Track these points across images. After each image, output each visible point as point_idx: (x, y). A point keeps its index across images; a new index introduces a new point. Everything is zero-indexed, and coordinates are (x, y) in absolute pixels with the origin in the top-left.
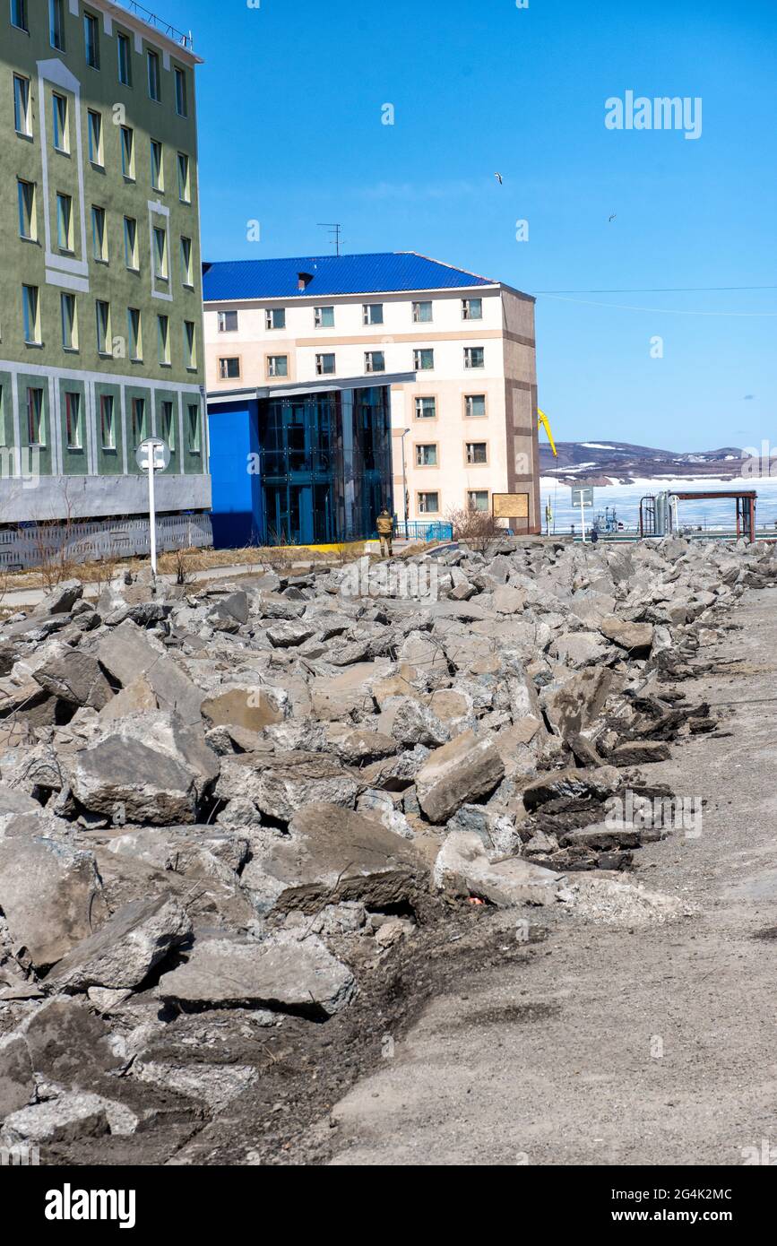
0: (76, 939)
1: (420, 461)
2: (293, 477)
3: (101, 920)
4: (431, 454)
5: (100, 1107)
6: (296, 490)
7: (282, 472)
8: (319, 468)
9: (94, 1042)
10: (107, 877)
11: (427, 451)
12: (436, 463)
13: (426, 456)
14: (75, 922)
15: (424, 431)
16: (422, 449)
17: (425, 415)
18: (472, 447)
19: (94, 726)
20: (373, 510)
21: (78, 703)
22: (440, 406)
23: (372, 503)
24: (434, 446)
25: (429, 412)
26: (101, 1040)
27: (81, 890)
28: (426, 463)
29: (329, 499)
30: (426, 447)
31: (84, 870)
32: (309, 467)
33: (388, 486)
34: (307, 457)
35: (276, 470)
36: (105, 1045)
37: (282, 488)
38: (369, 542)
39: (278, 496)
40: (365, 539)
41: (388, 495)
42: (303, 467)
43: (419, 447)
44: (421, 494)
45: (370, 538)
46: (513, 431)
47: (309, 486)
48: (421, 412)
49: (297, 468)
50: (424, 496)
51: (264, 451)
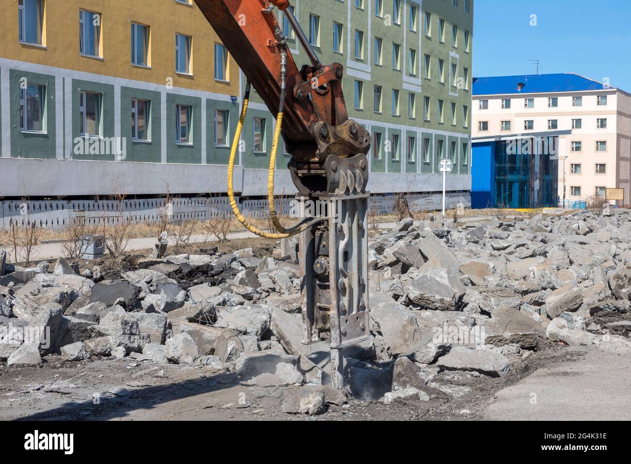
0: (408, 345)
1: (572, 172)
2: (510, 177)
3: (418, 339)
4: (578, 168)
5: (417, 392)
6: (511, 183)
7: (505, 175)
8: (522, 173)
9: (414, 374)
10: (420, 325)
11: (576, 167)
12: (580, 173)
13: (576, 169)
14: (408, 339)
15: (575, 158)
16: (574, 166)
17: (576, 150)
18: (598, 166)
19: (417, 274)
20: (547, 194)
21: (411, 265)
22: (583, 146)
23: (547, 190)
24: (580, 165)
25: (578, 149)
26: (417, 373)
27: (410, 328)
28: (575, 172)
29: (527, 188)
30: (576, 165)
31: (412, 321)
32: (518, 173)
33: (556, 183)
34: (517, 168)
35: (502, 174)
36: (418, 375)
37: (504, 182)
38: (545, 208)
39: (502, 186)
40: (543, 207)
41: (555, 187)
42: (515, 172)
43: (572, 165)
44: (572, 187)
45: (546, 207)
46: (619, 159)
47: (517, 182)
48: (574, 149)
49: (512, 173)
50: (574, 188)
51: (497, 165)
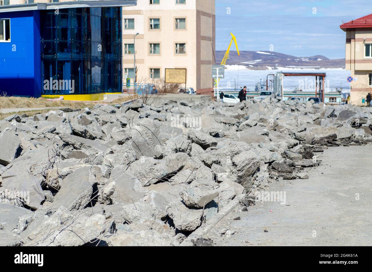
1: (151, 52)
2: (59, 56)
4: (157, 48)
6: (62, 63)
7: (54, 53)
8: (75, 51)
11: (155, 46)
12: (159, 53)
13: (155, 49)
15: (154, 36)
16: (152, 45)
17: (155, 28)
18: (178, 45)
20: (110, 76)
22: (162, 23)
23: (109, 72)
24: (159, 44)
25: (157, 26)
28: (154, 53)
29: (81, 69)
30: (155, 45)
32: (69, 50)
34: (68, 45)
35: (50, 51)
37: (53, 62)
38: (107, 94)
39: (51, 67)
40: (104, 92)
41: (119, 70)
42: (65, 50)
43: (151, 44)
44: (151, 69)
45: (108, 92)
46: (200, 38)
47: (68, 61)
48: (153, 26)
49: (62, 51)
50: (153, 70)
51: (43, 40)
